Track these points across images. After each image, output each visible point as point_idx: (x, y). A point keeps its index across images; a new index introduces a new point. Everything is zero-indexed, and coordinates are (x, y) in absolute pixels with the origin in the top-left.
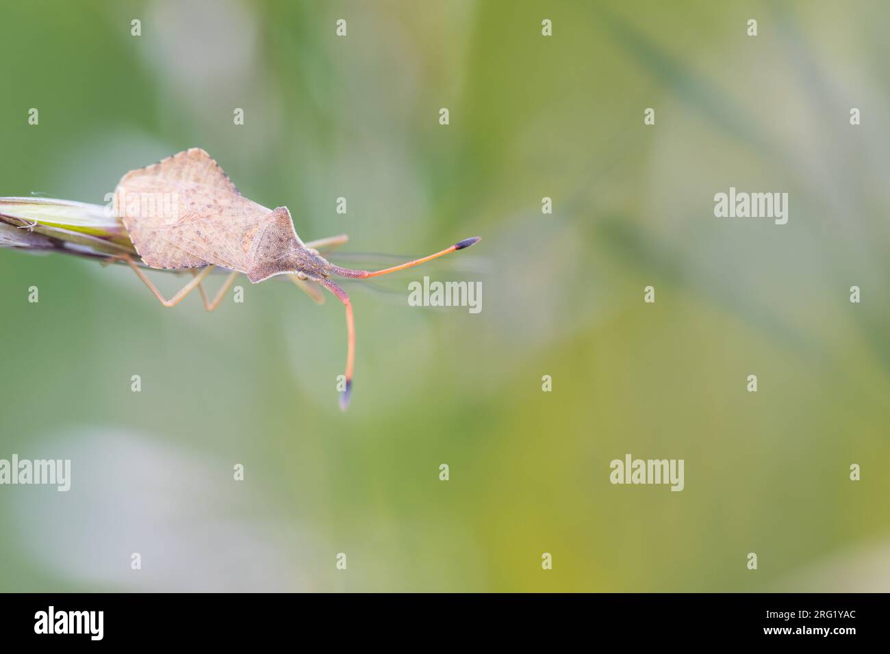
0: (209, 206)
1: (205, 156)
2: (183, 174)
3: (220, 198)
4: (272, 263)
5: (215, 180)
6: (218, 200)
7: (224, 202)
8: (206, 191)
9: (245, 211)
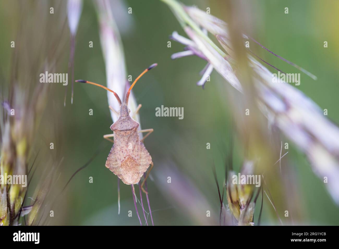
0: (123, 152)
1: (107, 162)
2: (117, 166)
3: (118, 150)
4: (130, 122)
5: (113, 155)
6: (119, 150)
7: (118, 148)
8: (118, 156)
9: (118, 140)
